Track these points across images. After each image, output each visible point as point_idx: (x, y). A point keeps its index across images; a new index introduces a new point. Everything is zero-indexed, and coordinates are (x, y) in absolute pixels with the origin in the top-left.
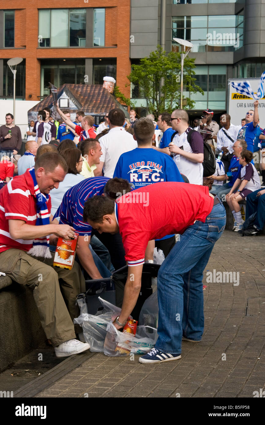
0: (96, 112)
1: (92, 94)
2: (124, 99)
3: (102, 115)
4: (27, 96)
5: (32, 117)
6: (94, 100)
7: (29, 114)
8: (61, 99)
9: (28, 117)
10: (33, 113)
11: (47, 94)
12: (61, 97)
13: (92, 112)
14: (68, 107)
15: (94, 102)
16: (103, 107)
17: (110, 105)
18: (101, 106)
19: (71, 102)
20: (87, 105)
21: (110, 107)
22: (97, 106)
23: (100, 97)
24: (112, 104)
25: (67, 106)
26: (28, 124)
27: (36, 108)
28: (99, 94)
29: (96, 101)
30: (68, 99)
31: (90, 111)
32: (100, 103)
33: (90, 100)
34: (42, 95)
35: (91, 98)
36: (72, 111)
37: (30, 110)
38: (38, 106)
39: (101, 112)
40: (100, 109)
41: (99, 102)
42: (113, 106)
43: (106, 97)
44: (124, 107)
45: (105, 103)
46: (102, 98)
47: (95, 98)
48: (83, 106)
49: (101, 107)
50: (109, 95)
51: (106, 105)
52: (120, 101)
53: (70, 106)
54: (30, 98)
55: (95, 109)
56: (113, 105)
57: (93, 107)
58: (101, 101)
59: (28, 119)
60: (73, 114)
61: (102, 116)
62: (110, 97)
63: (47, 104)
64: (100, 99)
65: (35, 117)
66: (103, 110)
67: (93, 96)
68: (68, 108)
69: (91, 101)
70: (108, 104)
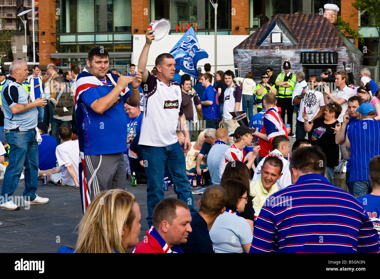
0: (315, 47)
1: (309, 25)
2: (349, 30)
3: (323, 51)
4: (233, 28)
5: (239, 56)
6: (312, 31)
7: (235, 53)
8: (273, 33)
9: (234, 56)
10: (240, 51)
11: (258, 25)
12: (273, 31)
13: (310, 48)
14: (282, 42)
15: (313, 34)
16: (324, 41)
17: (332, 38)
18: (321, 39)
19: (284, 36)
20: (305, 39)
21: (332, 41)
22: (316, 39)
23: (320, 28)
24: (334, 38)
25: (280, 42)
26: (234, 64)
27: (244, 45)
28: (319, 24)
29: (315, 32)
30: (281, 33)
31: (308, 46)
32: (320, 36)
33: (307, 31)
34: (252, 27)
35: (309, 29)
36: (286, 47)
37: (236, 48)
38: (245, 42)
39: (321, 47)
40: (319, 44)
41: (318, 33)
42: (336, 40)
43: (328, 29)
44: (351, 40)
45: (325, 34)
46: (322, 29)
47: (314, 29)
48: (299, 40)
49: (321, 41)
50: (331, 27)
51: (327, 38)
52: (345, 32)
53: (284, 41)
54: (237, 31)
55: (313, 44)
56: (336, 38)
57: (312, 41)
58: (321, 32)
59: (234, 58)
60: (288, 51)
61: (322, 53)
62: (333, 28)
63: (256, 39)
64: (319, 31)
65: (242, 56)
66: (324, 45)
67: (312, 27)
68: (282, 44)
69: (309, 34)
70: (330, 37)
